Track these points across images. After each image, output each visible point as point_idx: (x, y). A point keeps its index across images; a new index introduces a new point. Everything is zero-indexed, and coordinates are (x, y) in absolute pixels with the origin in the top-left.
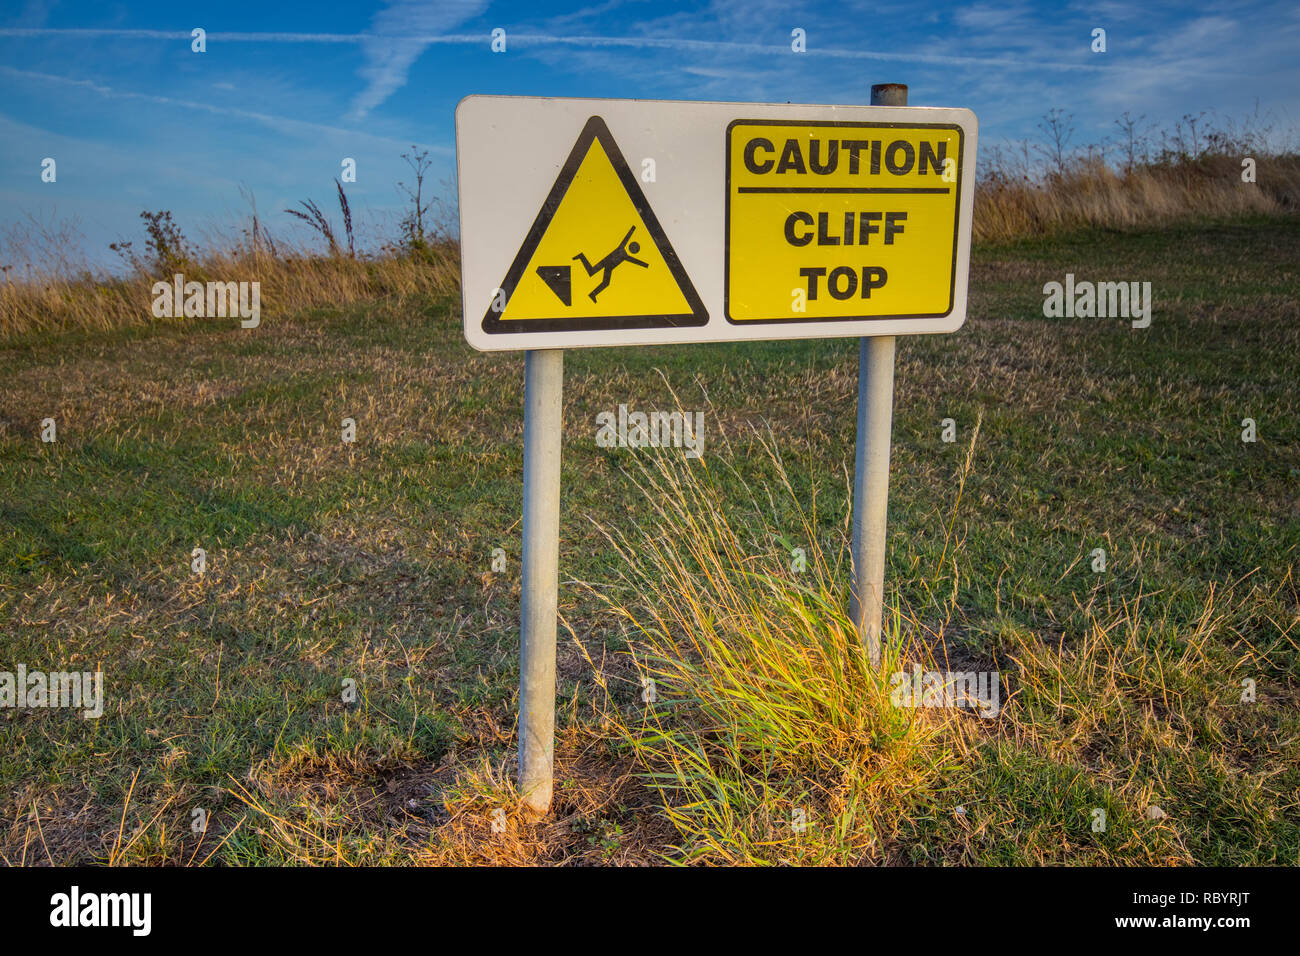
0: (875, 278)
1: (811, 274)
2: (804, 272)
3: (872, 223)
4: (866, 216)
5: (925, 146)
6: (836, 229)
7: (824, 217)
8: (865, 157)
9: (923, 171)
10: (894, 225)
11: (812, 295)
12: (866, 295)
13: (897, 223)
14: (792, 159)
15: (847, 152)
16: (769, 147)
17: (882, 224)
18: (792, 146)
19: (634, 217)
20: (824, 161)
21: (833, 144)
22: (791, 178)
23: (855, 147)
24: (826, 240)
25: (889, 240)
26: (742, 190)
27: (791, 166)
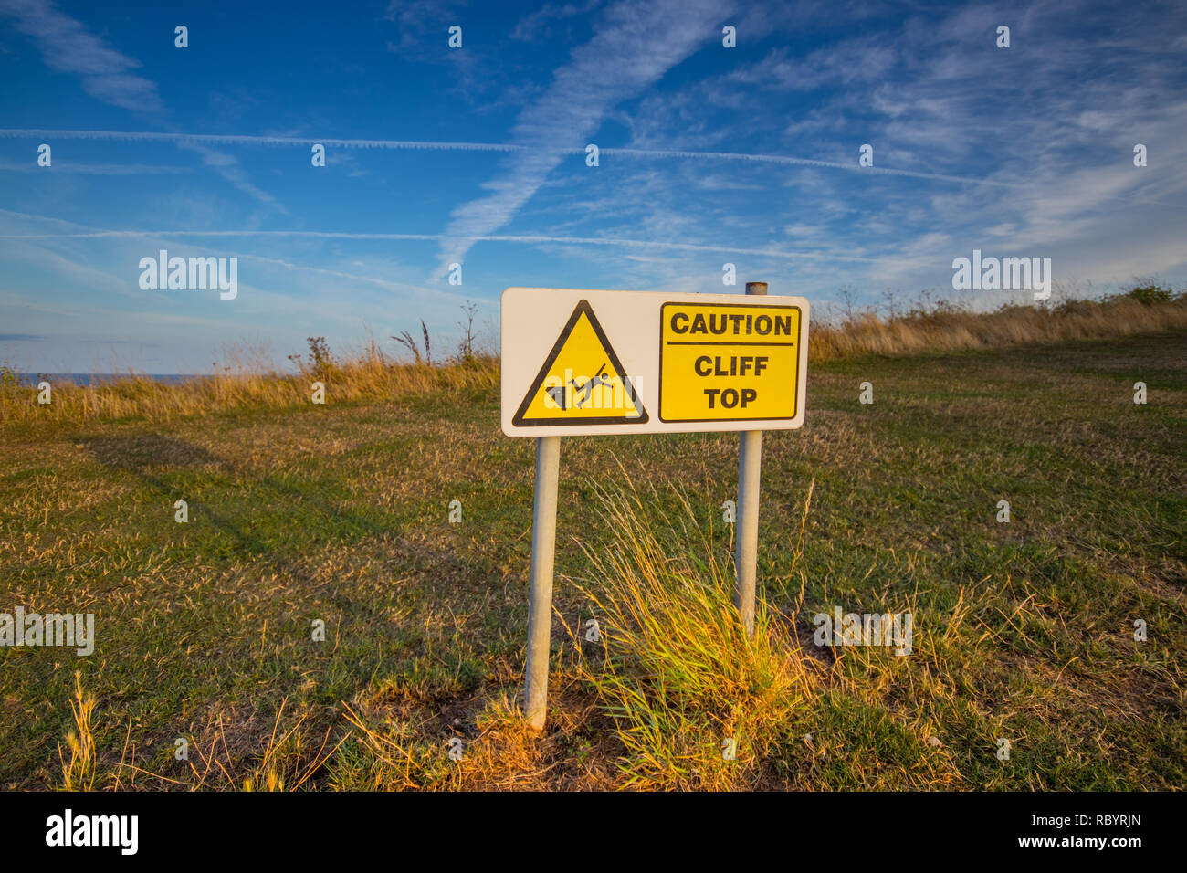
0: (749, 395)
1: (711, 393)
2: (706, 392)
3: (747, 363)
4: (743, 359)
5: (778, 319)
6: (726, 366)
7: (718, 359)
8: (743, 324)
9: (777, 332)
10: (760, 364)
11: (711, 405)
12: (744, 405)
13: (762, 363)
14: (699, 325)
15: (732, 321)
16: (686, 318)
17: (753, 364)
18: (699, 317)
19: (605, 358)
20: (718, 327)
21: (724, 317)
22: (699, 336)
23: (737, 319)
24: (719, 373)
25: (757, 373)
26: (669, 343)
27: (699, 329)
